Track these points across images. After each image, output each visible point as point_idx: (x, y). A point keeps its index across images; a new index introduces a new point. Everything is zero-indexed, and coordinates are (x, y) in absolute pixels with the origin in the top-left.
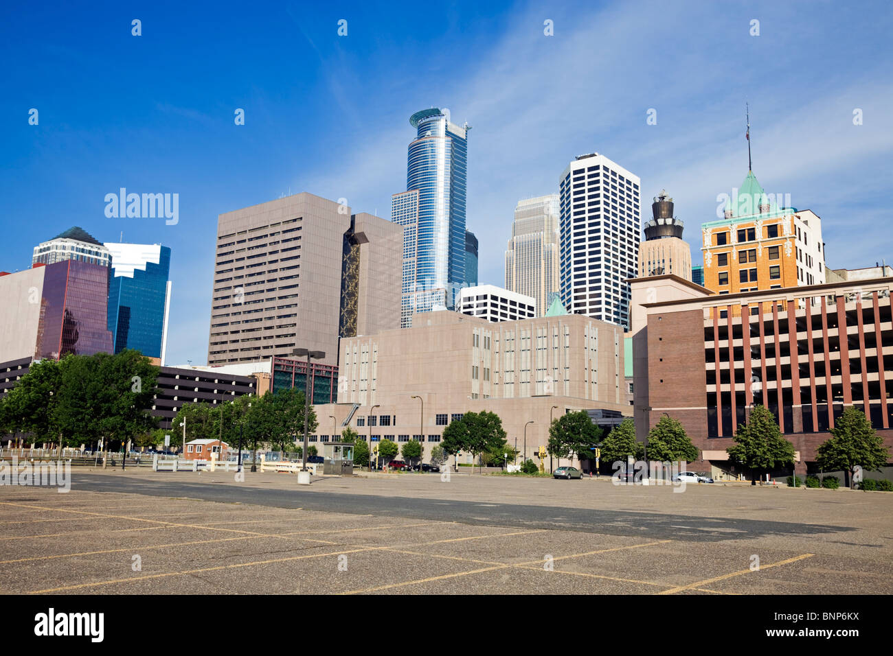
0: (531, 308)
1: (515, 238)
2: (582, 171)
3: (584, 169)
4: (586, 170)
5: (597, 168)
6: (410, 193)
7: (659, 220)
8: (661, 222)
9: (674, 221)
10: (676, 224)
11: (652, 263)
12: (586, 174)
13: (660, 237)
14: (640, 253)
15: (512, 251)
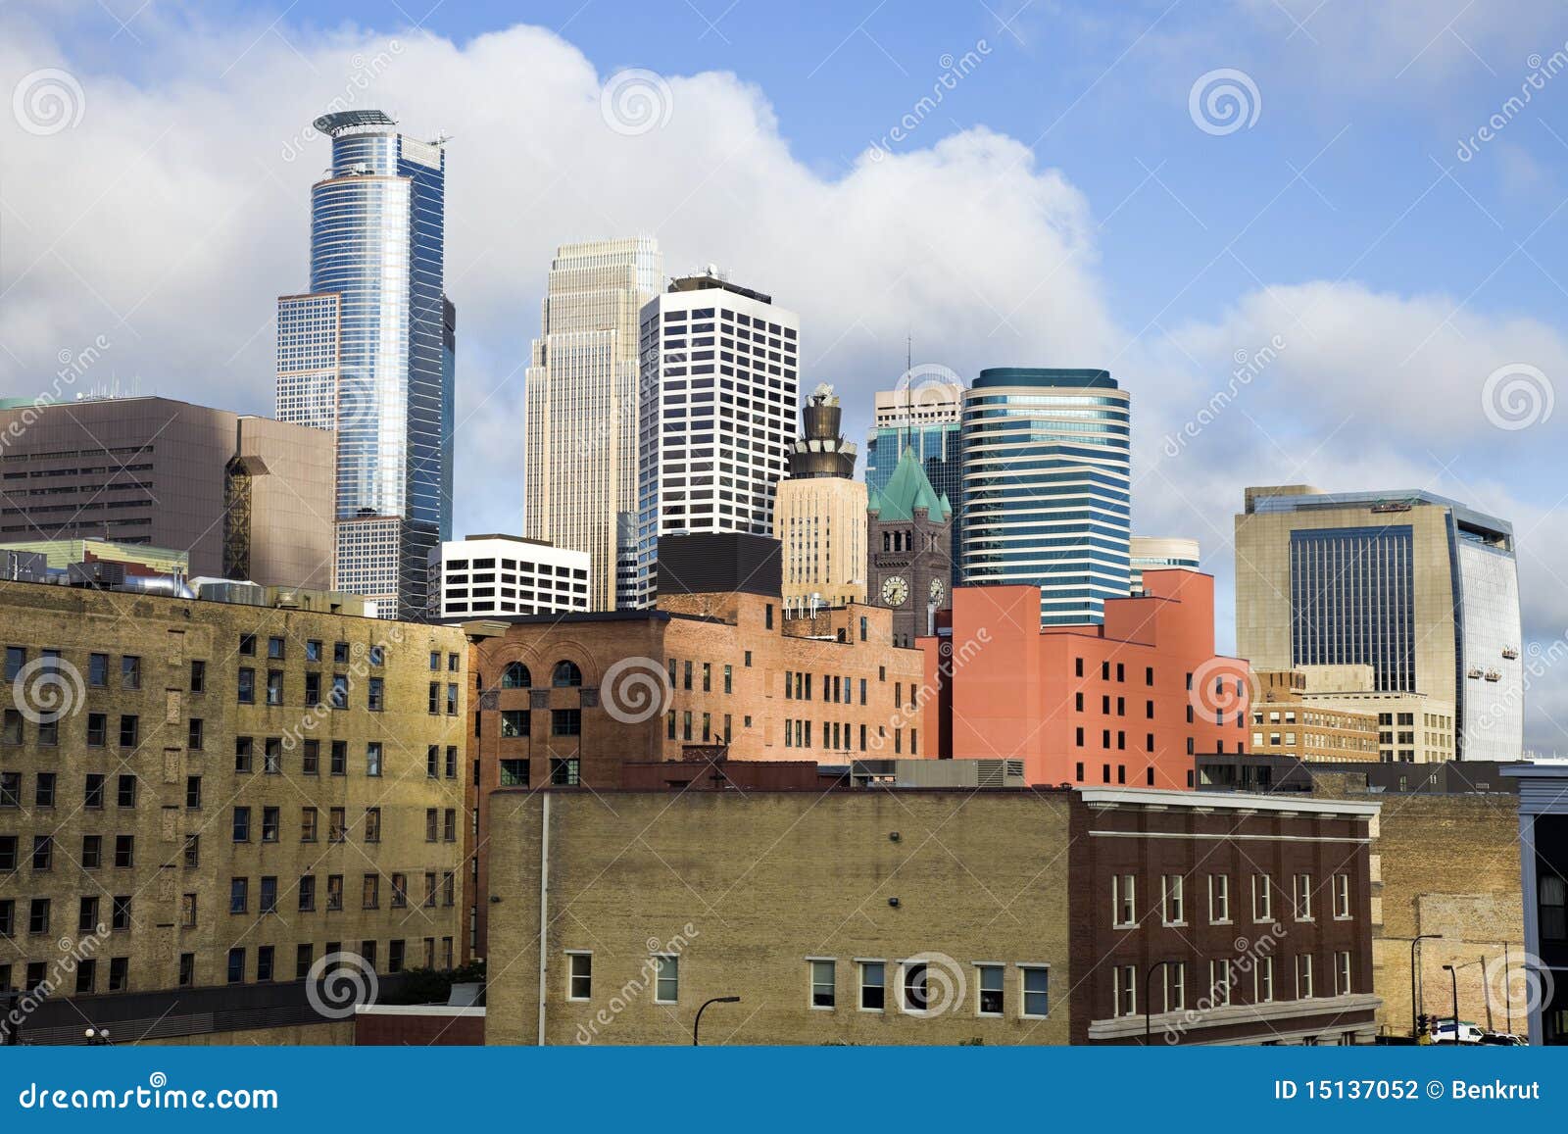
0: (580, 574)
1: (549, 337)
2: (682, 315)
3: (685, 312)
4: (689, 315)
5: (710, 313)
6: (321, 298)
7: (811, 443)
8: (815, 446)
9: (839, 443)
10: (841, 451)
11: (797, 522)
12: (689, 322)
13: (812, 475)
14: (777, 504)
15: (542, 368)
